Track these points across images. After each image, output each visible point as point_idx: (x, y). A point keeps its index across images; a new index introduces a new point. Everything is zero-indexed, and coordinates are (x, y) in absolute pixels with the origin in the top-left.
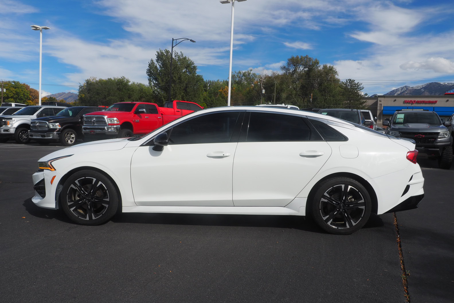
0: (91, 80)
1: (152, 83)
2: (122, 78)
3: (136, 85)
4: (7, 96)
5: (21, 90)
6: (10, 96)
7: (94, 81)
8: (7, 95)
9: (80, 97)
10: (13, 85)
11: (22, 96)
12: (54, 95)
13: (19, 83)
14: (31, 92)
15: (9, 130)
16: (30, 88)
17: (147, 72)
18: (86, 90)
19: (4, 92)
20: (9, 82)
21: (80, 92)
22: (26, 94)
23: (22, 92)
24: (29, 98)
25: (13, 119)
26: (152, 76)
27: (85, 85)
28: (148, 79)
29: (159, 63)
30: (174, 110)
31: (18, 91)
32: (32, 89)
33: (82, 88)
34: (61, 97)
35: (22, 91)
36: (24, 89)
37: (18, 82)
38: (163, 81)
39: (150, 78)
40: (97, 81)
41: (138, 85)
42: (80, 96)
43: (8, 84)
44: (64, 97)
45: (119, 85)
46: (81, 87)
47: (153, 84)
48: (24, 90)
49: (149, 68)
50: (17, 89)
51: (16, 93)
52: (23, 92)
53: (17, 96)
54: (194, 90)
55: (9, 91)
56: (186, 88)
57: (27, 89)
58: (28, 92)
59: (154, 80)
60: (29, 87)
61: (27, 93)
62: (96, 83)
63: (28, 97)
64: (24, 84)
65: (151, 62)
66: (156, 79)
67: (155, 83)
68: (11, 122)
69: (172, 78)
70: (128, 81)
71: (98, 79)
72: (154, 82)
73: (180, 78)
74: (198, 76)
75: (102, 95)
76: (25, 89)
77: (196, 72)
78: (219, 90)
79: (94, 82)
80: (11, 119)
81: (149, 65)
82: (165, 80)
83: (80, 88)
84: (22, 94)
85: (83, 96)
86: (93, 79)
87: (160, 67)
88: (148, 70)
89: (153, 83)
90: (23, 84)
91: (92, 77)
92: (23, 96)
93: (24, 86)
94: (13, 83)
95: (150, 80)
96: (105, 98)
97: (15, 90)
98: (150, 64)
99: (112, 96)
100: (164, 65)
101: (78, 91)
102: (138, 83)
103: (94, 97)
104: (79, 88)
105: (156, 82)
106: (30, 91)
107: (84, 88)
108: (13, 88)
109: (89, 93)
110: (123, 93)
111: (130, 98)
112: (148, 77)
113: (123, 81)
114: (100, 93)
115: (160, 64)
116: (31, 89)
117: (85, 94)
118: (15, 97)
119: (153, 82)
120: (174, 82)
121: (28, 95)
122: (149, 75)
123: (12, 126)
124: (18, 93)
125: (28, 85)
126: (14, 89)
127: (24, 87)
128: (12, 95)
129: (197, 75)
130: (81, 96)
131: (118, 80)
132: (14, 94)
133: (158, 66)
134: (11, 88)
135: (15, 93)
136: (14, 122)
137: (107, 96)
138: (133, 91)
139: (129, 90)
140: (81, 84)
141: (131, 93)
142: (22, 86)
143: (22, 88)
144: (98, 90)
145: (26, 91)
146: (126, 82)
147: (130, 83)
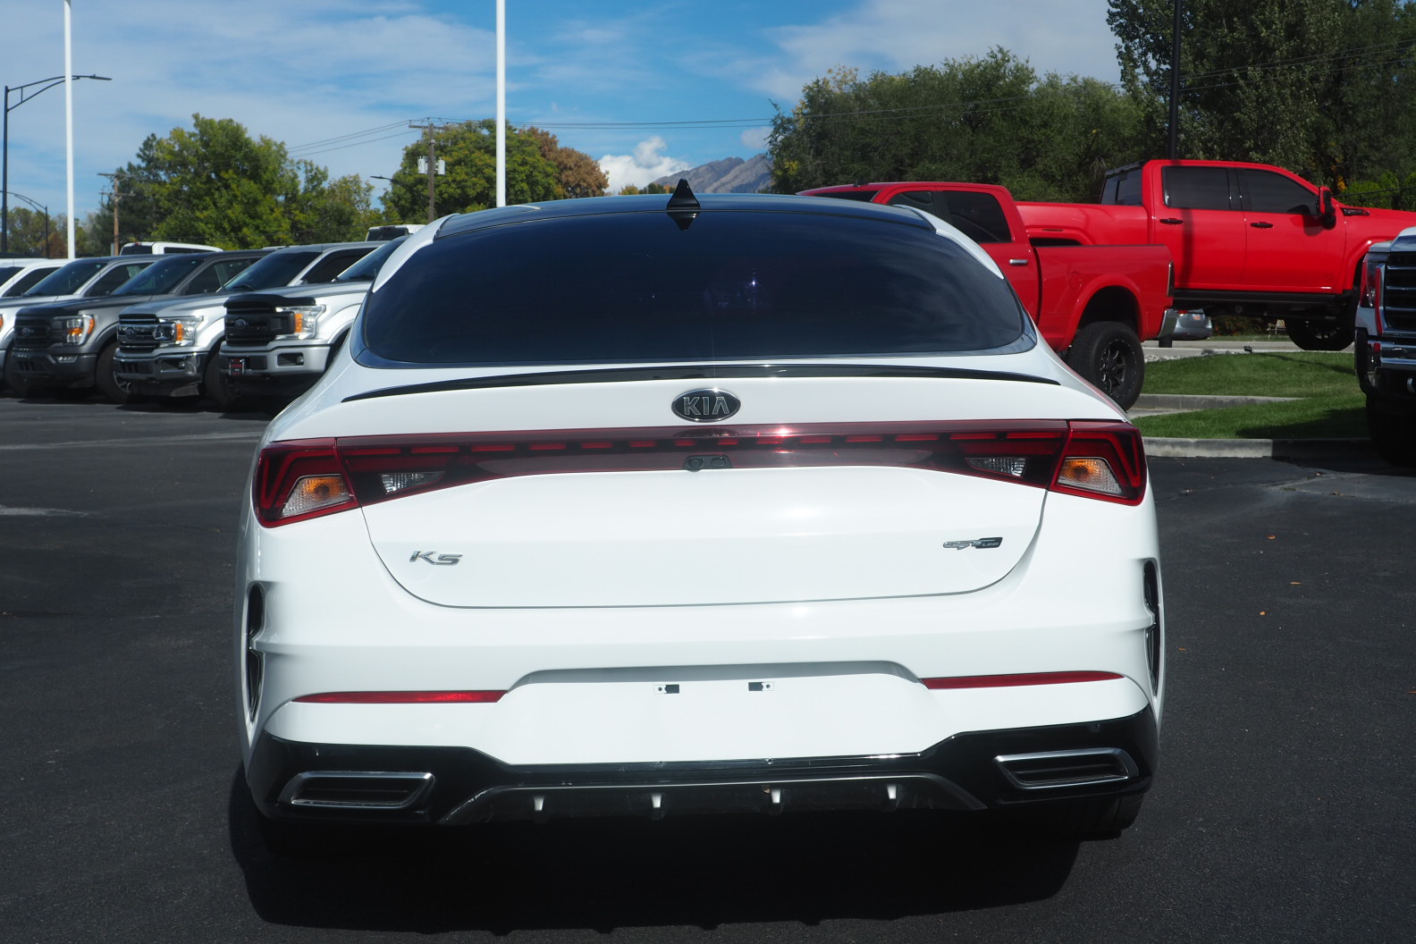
0: (833, 82)
1: (1140, 70)
2: (993, 57)
3: (1066, 90)
4: (459, 191)
5: (518, 158)
6: (472, 193)
7: (847, 89)
8: (463, 188)
9: (778, 176)
14: (563, 168)
15: (301, 354)
16: (560, 146)
17: (1112, 15)
18: (805, 138)
19: (436, 175)
20: (469, 125)
21: (781, 151)
22: (539, 177)
23: (522, 169)
25: (319, 302)
26: (1138, 37)
27: (805, 111)
28: (1120, 55)
30: (1149, 215)
32: (569, 153)
33: (785, 129)
35: (524, 163)
36: (532, 154)
38: (1199, 55)
39: (1127, 48)
40: (859, 87)
41: (1077, 93)
42: (779, 173)
43: (467, 135)
44: (737, 182)
45: (975, 97)
46: (782, 125)
47: (1145, 79)
48: (530, 160)
52: (528, 167)
54: (1387, 92)
55: (469, 170)
56: (1338, 79)
57: (543, 155)
58: (549, 169)
59: (1150, 55)
60: (553, 142)
61: (547, 175)
62: (857, 97)
64: (533, 132)
66: (1160, 49)
67: (1156, 72)
68: (310, 315)
69: (1254, 33)
70: (1023, 75)
71: (864, 77)
72: (1153, 64)
73: (1295, 30)
75: (882, 156)
76: (538, 156)
79: (845, 97)
80: (309, 301)
82: (1212, 51)
83: (776, 131)
84: (522, 181)
85: (794, 167)
86: (839, 78)
88: (1115, 6)
89: (1148, 72)
90: (526, 129)
91: (836, 70)
93: (532, 139)
94: (485, 132)
95: (1126, 57)
99: (933, 160)
101: (769, 147)
102: (1074, 80)
104: (771, 129)
105: (1164, 67)
106: (560, 164)
107: (795, 131)
108: (487, 152)
109: (818, 153)
110: (991, 140)
111: (1030, 165)
112: (1119, 40)
113: (999, 78)
114: (876, 149)
116: (562, 151)
117: (801, 161)
119: (1145, 64)
120: (1263, 51)
121: (549, 184)
122: (1124, 32)
123: (313, 338)
125: (547, 134)
127: (531, 144)
128: (479, 189)
130: (786, 171)
131: (972, 71)
132: (488, 180)
134: (477, 154)
136: (322, 317)
137: (907, 161)
138: (1045, 125)
139: (1026, 123)
140: (781, 111)
141: (1036, 137)
142: (522, 142)
143: (524, 152)
144: (863, 132)
145: (542, 162)
146: (1016, 77)
147: (1033, 86)
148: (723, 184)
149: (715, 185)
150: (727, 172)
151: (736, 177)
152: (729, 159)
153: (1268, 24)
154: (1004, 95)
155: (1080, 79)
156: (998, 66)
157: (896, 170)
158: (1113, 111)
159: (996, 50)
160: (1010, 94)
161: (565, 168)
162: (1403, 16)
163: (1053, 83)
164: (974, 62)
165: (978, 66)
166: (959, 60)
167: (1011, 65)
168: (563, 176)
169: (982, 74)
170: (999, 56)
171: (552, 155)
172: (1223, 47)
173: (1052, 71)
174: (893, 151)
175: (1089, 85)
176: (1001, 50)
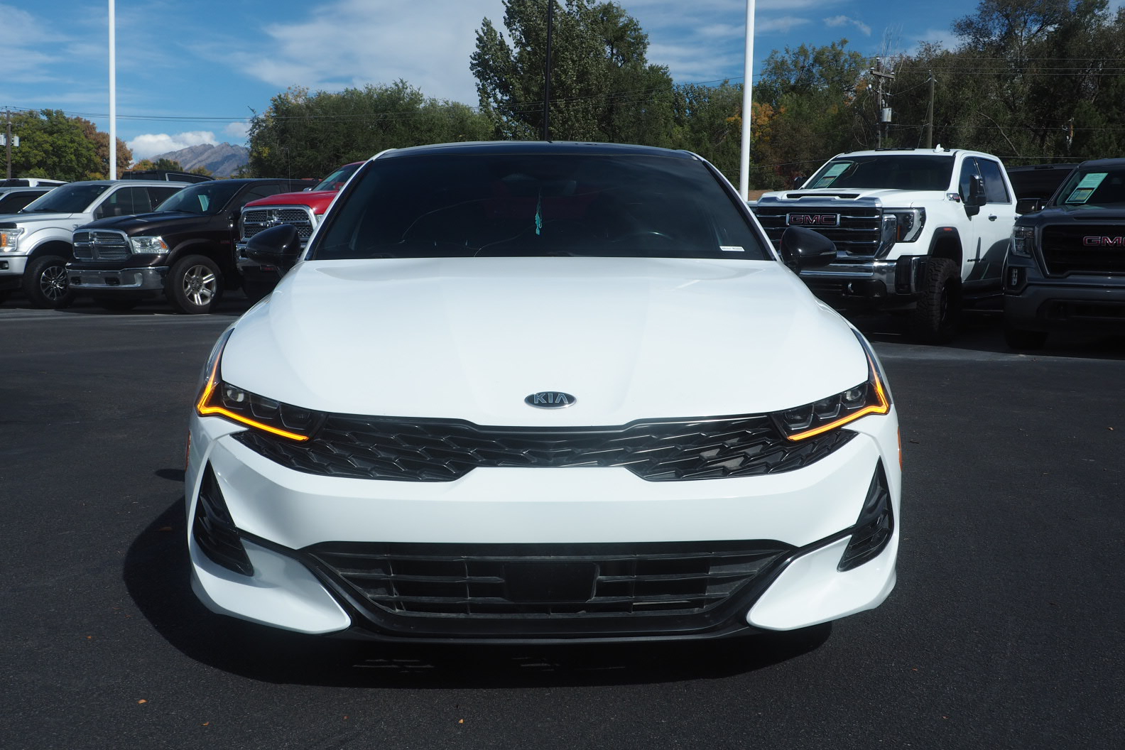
0: (290, 97)
1: (491, 100)
2: (397, 85)
3: (441, 109)
4: (23, 159)
5: (68, 137)
6: (33, 161)
7: (301, 101)
8: (27, 158)
9: (255, 157)
10: (42, 122)
11: (71, 161)
12: (175, 153)
13: (64, 117)
14: (100, 145)
15: (7, 262)
17: (472, 64)
18: (274, 133)
19: (13, 147)
20: (31, 113)
21: (256, 140)
22: (84, 151)
23: (70, 145)
24: (95, 164)
25: (19, 226)
26: (489, 78)
27: (272, 114)
28: (479, 90)
29: (516, 30)
31: (60, 142)
33: (260, 126)
34: (200, 159)
35: (72, 141)
36: (78, 135)
37: (60, 113)
38: (527, 90)
39: (483, 85)
40: (309, 100)
41: (448, 111)
42: (254, 154)
43: (29, 120)
44: (210, 161)
45: (384, 111)
46: (257, 123)
47: (495, 105)
48: (77, 139)
49: (478, 50)
50: (55, 135)
51: (53, 150)
52: (76, 144)
53: (56, 159)
54: (639, 119)
55: (31, 145)
56: (611, 110)
57: (86, 137)
58: (91, 146)
59: (497, 90)
60: (92, 128)
61: (89, 150)
62: (308, 107)
63: (90, 160)
64: (78, 119)
65: (485, 28)
66: (504, 88)
67: (501, 102)
68: (12, 235)
70: (416, 98)
71: (312, 94)
72: (499, 96)
73: (583, 77)
74: (651, 68)
75: (325, 146)
76: (82, 136)
77: (645, 56)
78: (729, 116)
79: (299, 107)
80: (12, 225)
81: (480, 39)
83: (254, 127)
84: (71, 154)
85: (266, 152)
86: (295, 93)
87: (518, 43)
88: (474, 59)
89: (496, 100)
90: (74, 118)
91: (293, 88)
92: (73, 157)
93: (78, 125)
94: (44, 118)
95: (482, 91)
96: (338, 157)
97: (50, 139)
98: (480, 36)
100: (529, 34)
101: (249, 137)
102: (447, 103)
103: (300, 155)
104: (250, 126)
105: (505, 98)
106: (98, 143)
107: (266, 127)
108: (45, 132)
109: (282, 142)
112: (478, 81)
113: (400, 99)
114: (321, 142)
115: (518, 33)
116: (99, 134)
117: (271, 148)
118: (49, 162)
119: (495, 95)
120: (566, 90)
121: (91, 156)
122: (478, 74)
123: (15, 251)
124: (61, 148)
125: (89, 122)
126: (46, 136)
127: (78, 128)
128: (39, 158)
129: (647, 65)
130: (259, 153)
131: (383, 94)
132: (46, 152)
133: (510, 42)
134: (38, 133)
135: (51, 148)
136: (21, 237)
137: (342, 150)
138: (430, 130)
139: (418, 128)
140: (257, 114)
141: (423, 138)
142: (70, 126)
143: (71, 133)
144: (312, 130)
145: (85, 141)
146: (411, 99)
147: (422, 105)
150: (202, 153)
151: (209, 157)
152: (204, 145)
153: (565, 72)
154: (403, 110)
155: (450, 103)
156: (399, 91)
157: (335, 155)
158: (472, 123)
159: (398, 81)
160: (407, 110)
161: (102, 145)
162: (647, 73)
163: (433, 104)
164: (384, 88)
165: (386, 90)
166: (375, 86)
167: (408, 91)
168: (100, 151)
169: (388, 96)
170: (400, 85)
171: (92, 136)
172: (542, 87)
173: (432, 97)
174: (333, 143)
175: (456, 107)
176: (402, 81)
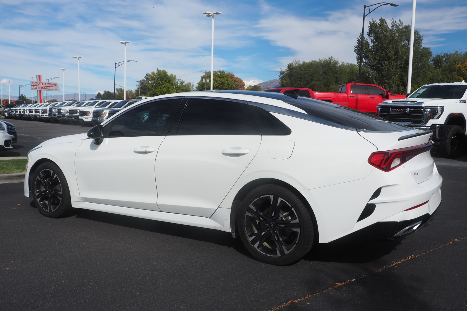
0: (294, 63)
1: (361, 62)
2: (330, 58)
3: (346, 66)
5: (225, 79)
6: (215, 86)
7: (297, 65)
10: (218, 74)
11: (226, 86)
12: (265, 82)
13: (224, 73)
14: (235, 81)
16: (235, 76)
17: (355, 49)
18: (287, 76)
19: (207, 83)
21: (282, 79)
22: (230, 83)
23: (226, 81)
24: (233, 87)
26: (361, 54)
27: (287, 70)
28: (357, 58)
29: (372, 36)
30: (347, 95)
31: (223, 81)
32: (237, 78)
33: (283, 74)
35: (227, 80)
36: (229, 78)
37: (223, 71)
38: (375, 59)
39: (359, 57)
40: (300, 65)
41: (348, 66)
43: (215, 74)
45: (325, 67)
47: (363, 64)
48: (228, 79)
49: (358, 44)
50: (222, 78)
51: (221, 83)
53: (222, 86)
54: (417, 67)
57: (231, 79)
58: (232, 81)
59: (364, 58)
60: (233, 76)
61: (232, 83)
62: (299, 67)
63: (232, 86)
64: (229, 73)
65: (361, 36)
66: (367, 58)
67: (365, 62)
69: (387, 54)
70: (336, 62)
71: (301, 63)
72: (364, 60)
73: (396, 53)
74: (424, 48)
75: (304, 80)
76: (230, 78)
77: (422, 44)
78: (457, 65)
79: (296, 67)
81: (358, 40)
82: (378, 58)
83: (281, 74)
86: (296, 62)
87: (372, 42)
88: (356, 48)
89: (363, 62)
90: (228, 73)
91: (295, 61)
92: (227, 85)
93: (229, 75)
94: (219, 73)
96: (308, 83)
97: (220, 80)
98: (359, 39)
99: (315, 81)
100: (377, 38)
101: (279, 78)
102: (348, 63)
103: (296, 83)
104: (280, 74)
105: (367, 61)
106: (235, 80)
107: (285, 74)
108: (219, 78)
109: (290, 79)
110: (328, 77)
111: (337, 82)
112: (357, 55)
113: (331, 63)
114: (303, 78)
115: (372, 38)
116: (235, 78)
117: (286, 81)
118: (220, 87)
120: (389, 58)
122: (357, 53)
124: (223, 82)
125: (232, 74)
126: (219, 79)
128: (217, 86)
129: (422, 47)
130: (283, 83)
131: (325, 61)
132: (219, 84)
133: (369, 41)
134: (217, 78)
135: (220, 82)
138: (341, 74)
139: (337, 73)
140: (282, 70)
141: (339, 76)
142: (227, 76)
143: (227, 78)
144: (300, 74)
145: (231, 80)
146: (334, 63)
147: (338, 65)
148: (273, 85)
149: (271, 85)
150: (274, 82)
151: (276, 84)
152: (274, 80)
153: (390, 52)
154: (332, 67)
155: (349, 63)
156: (330, 60)
157: (307, 83)
158: (356, 71)
159: (330, 57)
160: (333, 67)
161: (236, 81)
162: (422, 50)
163: (343, 64)
164: (325, 59)
165: (326, 60)
166: (322, 59)
167: (334, 60)
168: (235, 83)
169: (327, 62)
170: (331, 58)
171: (233, 78)
172: (380, 57)
173: (343, 62)
174: (307, 79)
175: (351, 65)
176: (331, 57)
